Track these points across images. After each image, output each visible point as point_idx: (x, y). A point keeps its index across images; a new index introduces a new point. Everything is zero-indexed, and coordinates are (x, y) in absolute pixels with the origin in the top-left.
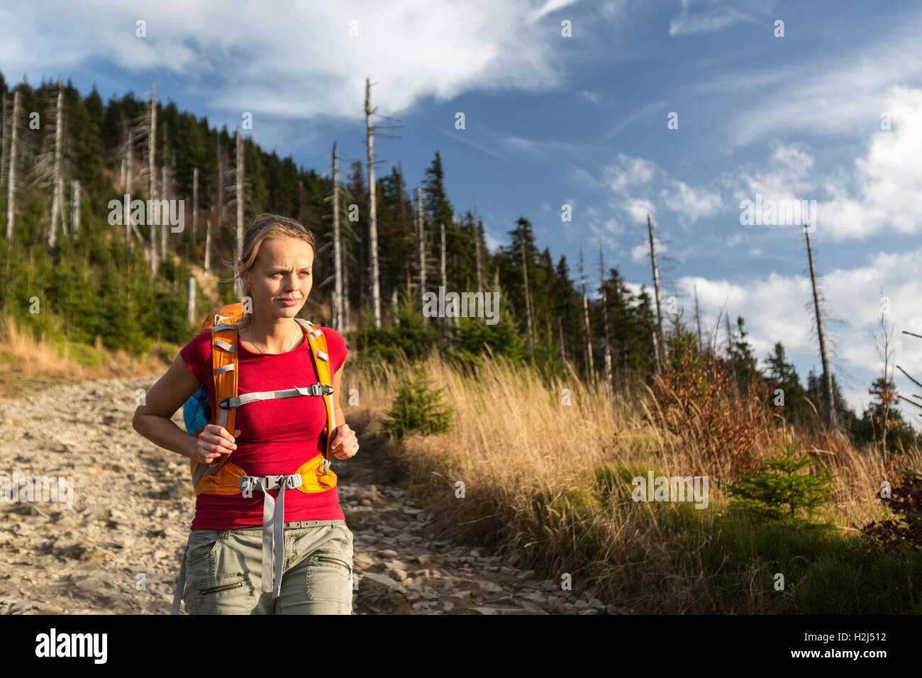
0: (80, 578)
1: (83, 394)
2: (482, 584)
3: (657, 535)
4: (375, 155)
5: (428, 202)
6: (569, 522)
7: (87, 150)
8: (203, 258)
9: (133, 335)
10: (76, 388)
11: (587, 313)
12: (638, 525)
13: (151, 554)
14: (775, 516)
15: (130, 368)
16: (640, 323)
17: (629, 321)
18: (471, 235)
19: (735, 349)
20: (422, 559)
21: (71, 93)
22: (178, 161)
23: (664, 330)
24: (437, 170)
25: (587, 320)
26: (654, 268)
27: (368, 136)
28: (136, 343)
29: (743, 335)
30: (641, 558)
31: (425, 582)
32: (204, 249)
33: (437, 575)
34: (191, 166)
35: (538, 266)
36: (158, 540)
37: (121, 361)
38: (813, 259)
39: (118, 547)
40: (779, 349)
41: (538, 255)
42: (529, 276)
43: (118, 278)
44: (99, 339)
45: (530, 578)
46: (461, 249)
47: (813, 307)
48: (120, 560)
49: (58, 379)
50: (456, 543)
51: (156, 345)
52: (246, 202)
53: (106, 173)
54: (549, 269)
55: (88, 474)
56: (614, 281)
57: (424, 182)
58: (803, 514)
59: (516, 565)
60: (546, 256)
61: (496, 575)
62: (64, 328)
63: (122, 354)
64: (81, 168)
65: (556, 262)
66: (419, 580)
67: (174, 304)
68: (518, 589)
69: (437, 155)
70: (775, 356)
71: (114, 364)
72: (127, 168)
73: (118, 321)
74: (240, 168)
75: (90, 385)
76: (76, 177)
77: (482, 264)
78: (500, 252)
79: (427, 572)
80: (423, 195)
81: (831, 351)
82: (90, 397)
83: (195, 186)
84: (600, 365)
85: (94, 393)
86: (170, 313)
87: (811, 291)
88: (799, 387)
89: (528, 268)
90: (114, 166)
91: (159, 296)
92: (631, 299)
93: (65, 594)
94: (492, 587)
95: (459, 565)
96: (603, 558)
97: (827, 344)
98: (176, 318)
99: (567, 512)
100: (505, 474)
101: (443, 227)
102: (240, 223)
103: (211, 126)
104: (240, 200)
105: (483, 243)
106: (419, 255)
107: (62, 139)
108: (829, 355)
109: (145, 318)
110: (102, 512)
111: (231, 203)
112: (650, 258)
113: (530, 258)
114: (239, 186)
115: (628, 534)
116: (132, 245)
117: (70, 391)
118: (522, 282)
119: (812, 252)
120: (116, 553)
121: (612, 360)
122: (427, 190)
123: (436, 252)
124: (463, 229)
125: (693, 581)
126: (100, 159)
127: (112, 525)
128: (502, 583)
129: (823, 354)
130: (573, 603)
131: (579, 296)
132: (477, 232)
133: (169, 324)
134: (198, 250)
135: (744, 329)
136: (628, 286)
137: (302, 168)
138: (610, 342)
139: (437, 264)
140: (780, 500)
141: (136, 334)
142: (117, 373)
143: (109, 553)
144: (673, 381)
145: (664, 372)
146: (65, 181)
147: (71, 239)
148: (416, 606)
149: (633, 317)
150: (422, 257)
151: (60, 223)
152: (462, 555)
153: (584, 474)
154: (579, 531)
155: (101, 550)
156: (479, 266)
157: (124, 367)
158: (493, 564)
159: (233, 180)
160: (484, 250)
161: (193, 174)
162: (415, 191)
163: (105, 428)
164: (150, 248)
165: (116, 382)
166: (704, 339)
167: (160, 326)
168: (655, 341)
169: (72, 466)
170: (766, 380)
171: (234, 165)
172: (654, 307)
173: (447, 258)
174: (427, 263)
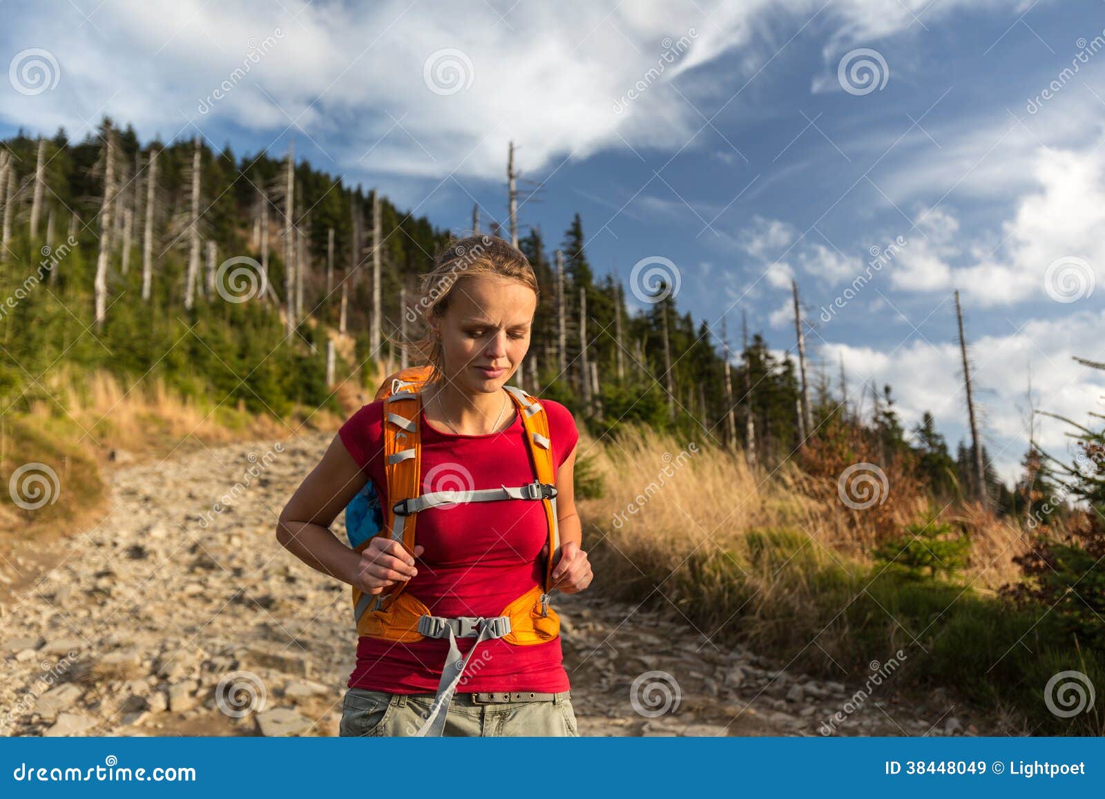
0: (276, 625)
1: (233, 457)
2: (642, 637)
3: (805, 593)
4: (518, 219)
5: (567, 265)
6: (723, 581)
7: (222, 209)
8: (338, 320)
9: (275, 399)
10: (224, 451)
11: (729, 380)
12: (787, 586)
13: (334, 605)
14: (917, 578)
15: (273, 431)
16: (784, 390)
17: (772, 389)
18: (612, 299)
19: (881, 418)
20: (586, 613)
21: (206, 152)
22: (313, 221)
23: (809, 398)
24: (576, 232)
25: (729, 387)
26: (799, 334)
27: (511, 200)
28: (278, 408)
29: (890, 403)
30: (790, 614)
31: (589, 635)
32: (340, 312)
33: (600, 628)
34: (326, 227)
35: (680, 332)
36: (336, 594)
37: (263, 424)
38: (964, 326)
39: (303, 599)
40: (927, 418)
41: (679, 319)
42: (671, 341)
43: (258, 341)
44: (242, 403)
45: (686, 632)
46: (601, 313)
47: (963, 376)
48: (306, 611)
49: (205, 441)
50: (615, 600)
51: (297, 408)
52: (383, 264)
53: (240, 233)
54: (690, 335)
55: (256, 533)
56: (757, 347)
57: (563, 244)
58: (943, 577)
59: (672, 620)
60: (688, 321)
61: (654, 630)
62: (207, 390)
63: (264, 417)
64: (218, 229)
65: (697, 327)
66: (584, 632)
67: (314, 368)
68: (675, 642)
69: (577, 217)
70: (923, 425)
71: (257, 427)
72: (262, 229)
73: (261, 384)
74: (377, 230)
75: (237, 448)
76: (210, 237)
77: (622, 330)
78: (639, 316)
79: (590, 625)
80: (562, 258)
81: (980, 421)
82: (241, 460)
83: (331, 247)
84: (742, 434)
85: (243, 455)
86: (310, 377)
87: (960, 360)
88: (947, 457)
89: (669, 333)
90: (247, 225)
91: (299, 359)
92: (775, 365)
93: (265, 638)
94: (651, 639)
95: (619, 620)
96: (754, 614)
97: (977, 414)
98: (316, 381)
99: (721, 572)
100: (660, 538)
101: (583, 291)
102: (377, 285)
103: (346, 185)
104: (377, 262)
105: (623, 306)
106: (558, 320)
107: (200, 200)
108: (978, 426)
109: (287, 381)
110: (280, 568)
111: (368, 265)
112: (794, 325)
113: (671, 322)
114: (376, 248)
115: (778, 593)
116: (269, 307)
117: (219, 454)
118: (662, 347)
119: (963, 320)
120: (301, 604)
121: (755, 428)
122: (566, 253)
123: (576, 317)
124: (603, 292)
125: (839, 635)
126: (234, 218)
127: (291, 580)
128: (661, 636)
129: (972, 424)
130: (727, 654)
131: (721, 362)
132: (616, 294)
133: (309, 388)
134: (334, 312)
135: (892, 396)
136: (772, 353)
137: (437, 229)
138: (753, 410)
139: (576, 329)
140: (921, 564)
141: (278, 398)
142: (260, 436)
143: (295, 604)
144: (821, 451)
145: (809, 441)
146: (201, 241)
147: (207, 301)
148: (583, 654)
149: (776, 384)
150: (562, 322)
151: (196, 285)
152: (621, 611)
153: (736, 538)
154: (731, 590)
155: (288, 602)
156: (619, 330)
157: (267, 430)
158: (651, 619)
159: (369, 242)
160: (624, 314)
161: (327, 234)
162: (555, 253)
163: (261, 490)
164: (287, 311)
165: (263, 445)
166: (850, 408)
167: (300, 389)
168: (799, 410)
169: (241, 525)
170: (914, 451)
171: (370, 227)
172: (797, 374)
173: (587, 322)
174: (567, 328)
